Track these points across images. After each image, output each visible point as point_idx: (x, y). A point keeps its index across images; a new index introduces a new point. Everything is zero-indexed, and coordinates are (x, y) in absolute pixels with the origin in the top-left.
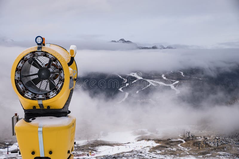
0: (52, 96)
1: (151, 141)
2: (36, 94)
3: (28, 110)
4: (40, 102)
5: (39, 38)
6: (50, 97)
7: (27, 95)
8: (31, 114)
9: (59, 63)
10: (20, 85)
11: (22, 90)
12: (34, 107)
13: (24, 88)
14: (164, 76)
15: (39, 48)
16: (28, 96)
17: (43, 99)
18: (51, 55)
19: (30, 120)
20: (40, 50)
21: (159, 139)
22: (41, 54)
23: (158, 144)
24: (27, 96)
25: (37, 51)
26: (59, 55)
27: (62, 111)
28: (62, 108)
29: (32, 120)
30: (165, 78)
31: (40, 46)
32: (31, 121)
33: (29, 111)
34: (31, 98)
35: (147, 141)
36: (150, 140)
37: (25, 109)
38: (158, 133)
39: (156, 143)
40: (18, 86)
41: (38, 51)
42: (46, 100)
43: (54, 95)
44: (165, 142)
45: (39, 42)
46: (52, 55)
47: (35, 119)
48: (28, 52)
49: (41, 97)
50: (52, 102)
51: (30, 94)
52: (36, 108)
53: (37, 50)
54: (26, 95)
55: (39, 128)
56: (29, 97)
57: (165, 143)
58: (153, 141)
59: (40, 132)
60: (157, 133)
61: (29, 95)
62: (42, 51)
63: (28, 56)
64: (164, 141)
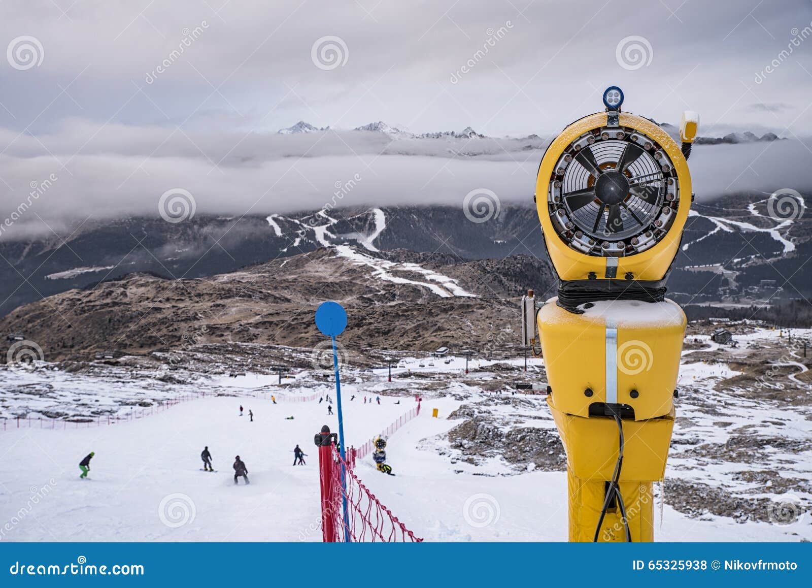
0: (644, 247)
1: (720, 364)
2: (600, 242)
3: (572, 282)
4: (613, 262)
5: (614, 92)
6: (640, 249)
7: (579, 242)
8: (579, 292)
9: (664, 157)
10: (561, 216)
11: (564, 230)
12: (592, 275)
13: (571, 225)
14: (754, 207)
15: (611, 119)
16: (582, 245)
17: (619, 255)
18: (645, 136)
19: (581, 307)
20: (615, 125)
21: (740, 361)
22: (618, 134)
23: (738, 373)
24: (578, 245)
25: (605, 128)
26: (664, 137)
27: (658, 287)
28: (659, 278)
29: (586, 307)
30: (755, 213)
31: (613, 114)
32: (582, 312)
33: (575, 286)
34: (587, 250)
35: (709, 364)
36: (718, 362)
37: (563, 279)
38: (737, 345)
39: (733, 369)
40: (557, 219)
41: (610, 126)
42: (626, 256)
43: (649, 245)
44: (756, 369)
45: (613, 104)
46: (648, 135)
47: (592, 305)
48: (584, 131)
49: (614, 248)
50: (639, 263)
51: (585, 240)
52: (596, 276)
53: (606, 124)
54: (575, 243)
55: (607, 330)
56: (583, 248)
57: (756, 371)
58: (725, 364)
59: (610, 340)
60: (734, 346)
61: (583, 242)
62: (620, 127)
63: (583, 139)
64: (753, 365)
